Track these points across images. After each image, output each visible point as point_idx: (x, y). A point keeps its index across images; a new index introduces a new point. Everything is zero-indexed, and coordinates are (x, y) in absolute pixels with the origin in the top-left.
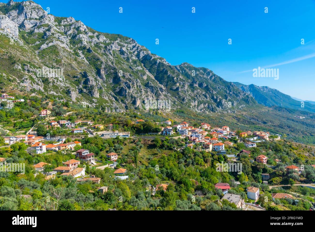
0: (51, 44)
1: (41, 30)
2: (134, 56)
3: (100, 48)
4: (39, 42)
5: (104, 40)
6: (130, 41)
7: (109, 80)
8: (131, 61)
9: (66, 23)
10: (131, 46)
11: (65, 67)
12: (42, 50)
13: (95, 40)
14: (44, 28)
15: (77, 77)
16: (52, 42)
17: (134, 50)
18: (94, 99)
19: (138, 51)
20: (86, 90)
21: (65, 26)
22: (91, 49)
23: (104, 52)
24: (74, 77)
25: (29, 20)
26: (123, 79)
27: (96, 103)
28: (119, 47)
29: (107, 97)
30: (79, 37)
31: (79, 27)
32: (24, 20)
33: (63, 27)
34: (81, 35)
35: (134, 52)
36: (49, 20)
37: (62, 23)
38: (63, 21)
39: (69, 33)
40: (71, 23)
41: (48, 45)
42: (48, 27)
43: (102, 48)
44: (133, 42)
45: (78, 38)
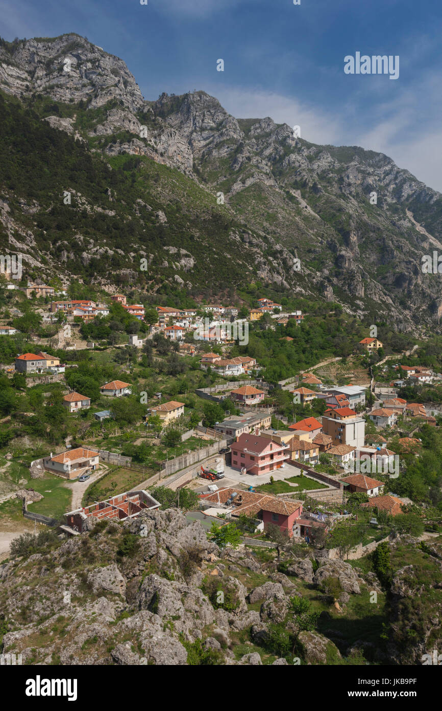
0: (249, 182)
1: (224, 152)
2: (388, 194)
3: (329, 181)
4: (225, 177)
5: (329, 163)
6: (379, 161)
7: (368, 256)
8: (385, 207)
9: (259, 131)
10: (380, 172)
11: (287, 230)
12: (234, 193)
13: (319, 166)
14: (228, 147)
15: (315, 251)
16: (253, 176)
17: (387, 181)
18: (358, 302)
19: (396, 184)
20: (339, 280)
21: (257, 138)
22: (319, 186)
23: (339, 192)
24: (309, 251)
25: (199, 133)
26: (399, 255)
27: (363, 310)
28: (360, 176)
29: (377, 296)
30: (289, 161)
31: (285, 139)
32: (191, 133)
33: (254, 140)
34: (293, 157)
35: (388, 185)
36: (234, 129)
37: (252, 132)
38: (252, 128)
39: (267, 152)
40: (268, 130)
41: (244, 183)
42: (236, 144)
43: (334, 183)
44: (386, 163)
45: (287, 162)
